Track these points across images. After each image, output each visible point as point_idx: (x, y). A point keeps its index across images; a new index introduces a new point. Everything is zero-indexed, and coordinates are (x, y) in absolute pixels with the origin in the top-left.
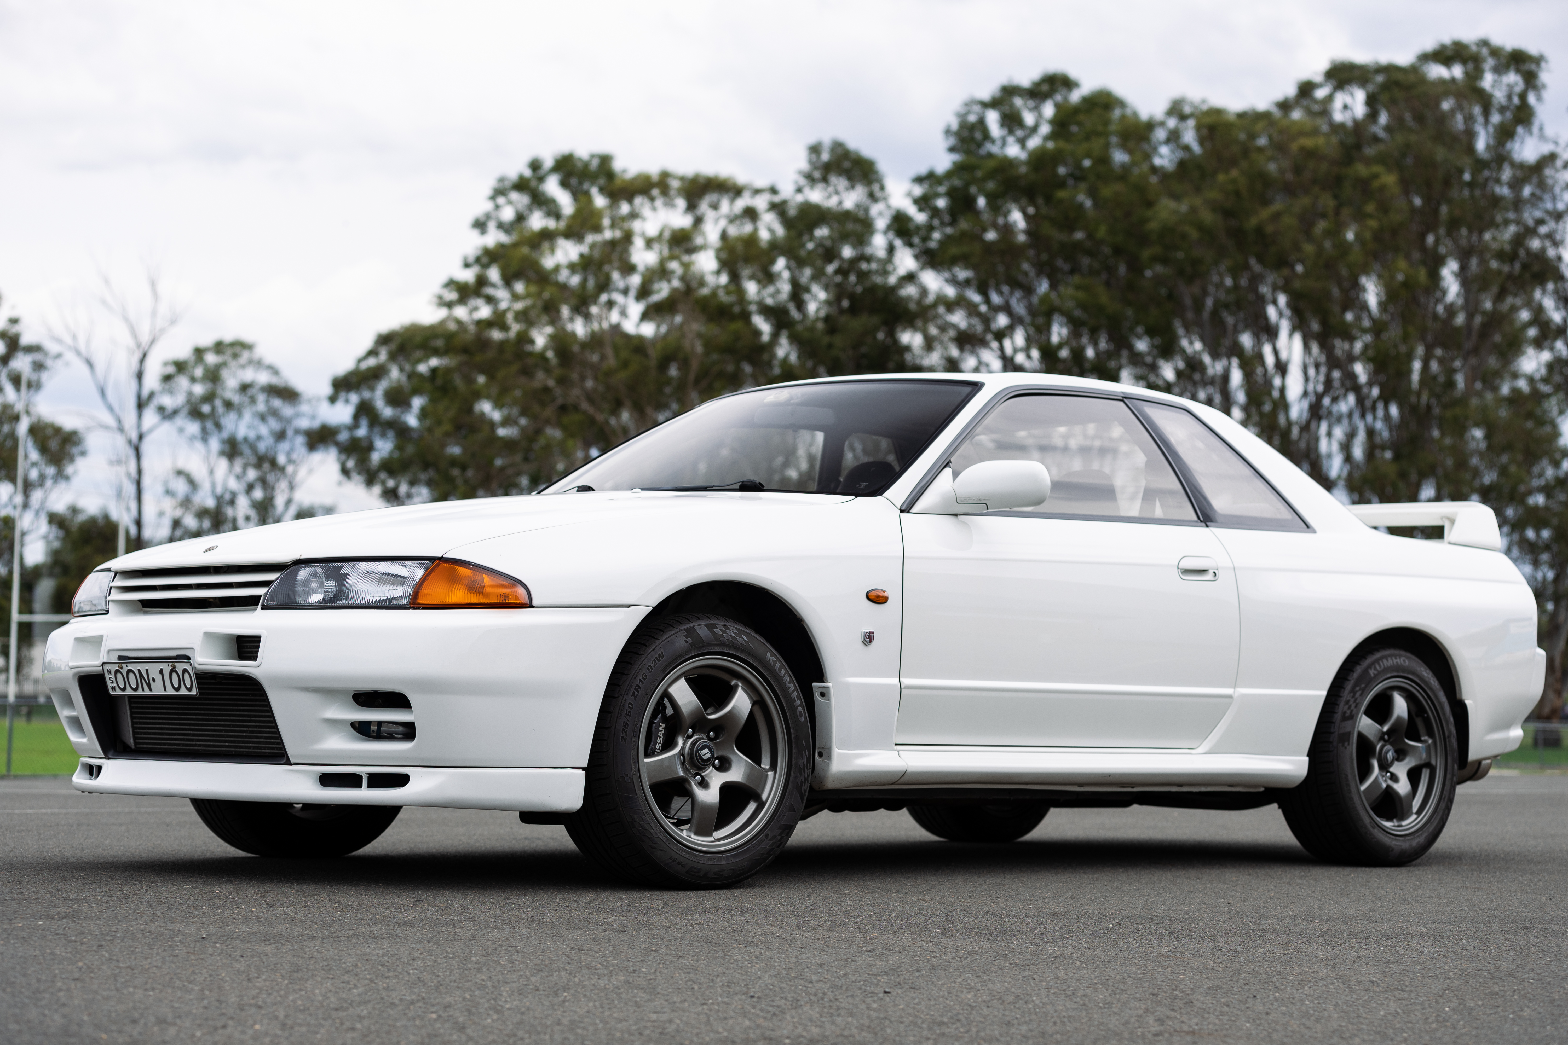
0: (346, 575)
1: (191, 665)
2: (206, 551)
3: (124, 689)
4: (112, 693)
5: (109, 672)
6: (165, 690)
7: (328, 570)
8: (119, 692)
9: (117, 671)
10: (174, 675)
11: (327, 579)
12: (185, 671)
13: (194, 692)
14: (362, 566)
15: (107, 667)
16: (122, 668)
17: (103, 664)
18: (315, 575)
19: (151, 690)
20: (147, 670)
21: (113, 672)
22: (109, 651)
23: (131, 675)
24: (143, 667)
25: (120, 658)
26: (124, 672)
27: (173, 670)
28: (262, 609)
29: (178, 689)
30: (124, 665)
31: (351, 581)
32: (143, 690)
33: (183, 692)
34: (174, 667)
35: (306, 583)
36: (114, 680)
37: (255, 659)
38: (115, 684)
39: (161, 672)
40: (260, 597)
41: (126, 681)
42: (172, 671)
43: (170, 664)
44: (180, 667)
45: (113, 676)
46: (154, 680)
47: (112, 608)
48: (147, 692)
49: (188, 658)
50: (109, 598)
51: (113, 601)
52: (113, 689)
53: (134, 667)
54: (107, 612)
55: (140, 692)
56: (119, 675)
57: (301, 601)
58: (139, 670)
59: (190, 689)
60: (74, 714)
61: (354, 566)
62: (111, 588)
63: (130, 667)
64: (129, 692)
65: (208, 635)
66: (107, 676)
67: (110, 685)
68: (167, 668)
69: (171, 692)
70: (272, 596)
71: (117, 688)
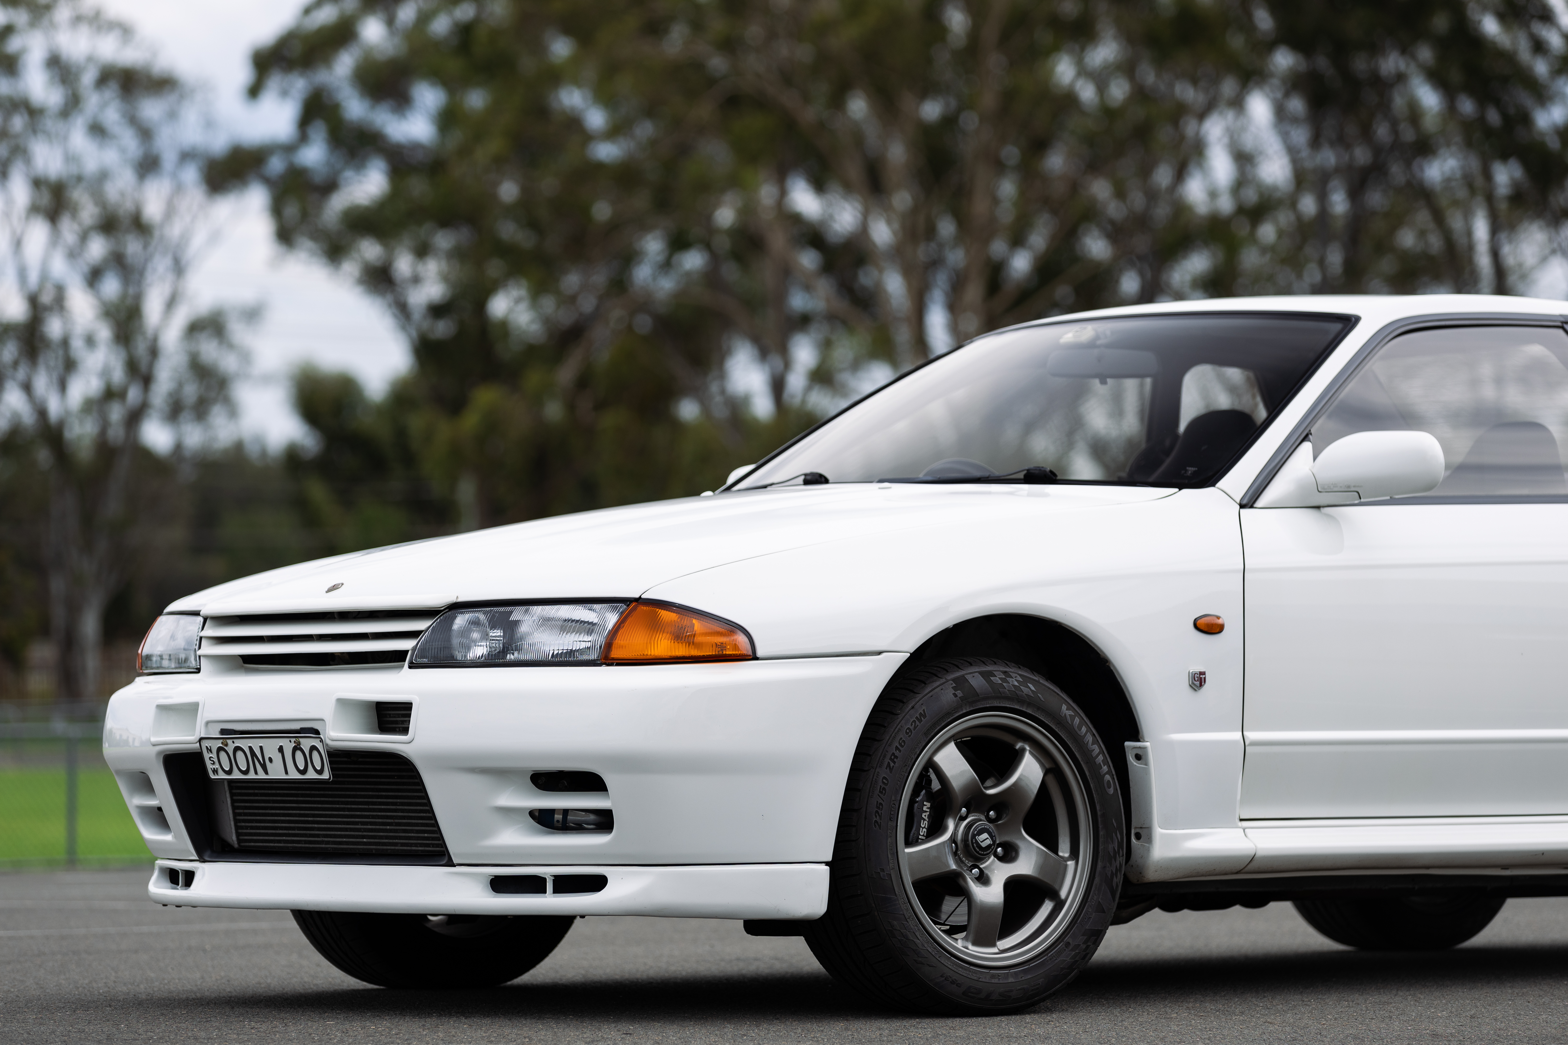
0: (516, 623)
1: (321, 741)
2: (329, 591)
3: (229, 772)
4: (212, 776)
5: (209, 750)
6: (286, 773)
7: (494, 616)
8: (222, 776)
9: (220, 749)
10: (299, 754)
11: (493, 627)
12: (313, 748)
13: (326, 775)
14: (538, 610)
15: (205, 743)
16: (226, 745)
17: (201, 739)
18: (476, 623)
19: (266, 773)
20: (261, 748)
21: (214, 750)
22: (207, 723)
23: (240, 754)
24: (256, 744)
25: (223, 732)
26: (230, 749)
27: (297, 748)
28: (410, 667)
29: (303, 772)
30: (230, 742)
31: (523, 628)
32: (256, 773)
33: (311, 775)
34: (299, 744)
35: (465, 632)
36: (216, 760)
37: (405, 731)
38: (217, 766)
39: (281, 749)
40: (406, 652)
41: (233, 761)
42: (295, 750)
43: (293, 740)
44: (306, 744)
45: (214, 755)
46: (271, 760)
47: (204, 664)
48: (262, 775)
49: (317, 732)
50: (199, 653)
51: (206, 656)
52: (215, 771)
53: (244, 744)
54: (198, 671)
55: (251, 776)
56: (223, 755)
57: (459, 656)
58: (250, 748)
59: (320, 772)
60: (153, 802)
61: (527, 611)
62: (201, 638)
63: (238, 743)
64: (236, 775)
65: (343, 703)
66: (206, 756)
67: (210, 766)
68: (288, 745)
69: (294, 775)
70: (421, 651)
71: (220, 771)
